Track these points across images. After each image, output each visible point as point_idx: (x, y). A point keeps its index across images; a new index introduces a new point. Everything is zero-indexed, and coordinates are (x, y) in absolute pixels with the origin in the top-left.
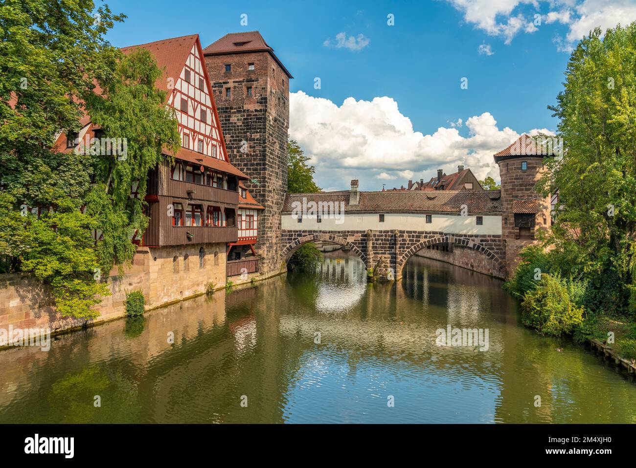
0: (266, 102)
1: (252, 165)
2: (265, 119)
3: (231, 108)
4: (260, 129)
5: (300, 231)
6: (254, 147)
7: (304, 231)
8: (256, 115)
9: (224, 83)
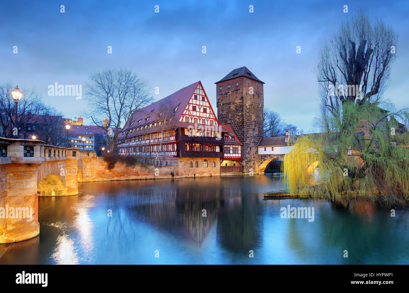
0: (243, 99)
1: (239, 126)
2: (243, 106)
3: (231, 103)
4: (241, 110)
5: (265, 155)
6: (239, 118)
7: (267, 155)
8: (240, 105)
9: (228, 93)
